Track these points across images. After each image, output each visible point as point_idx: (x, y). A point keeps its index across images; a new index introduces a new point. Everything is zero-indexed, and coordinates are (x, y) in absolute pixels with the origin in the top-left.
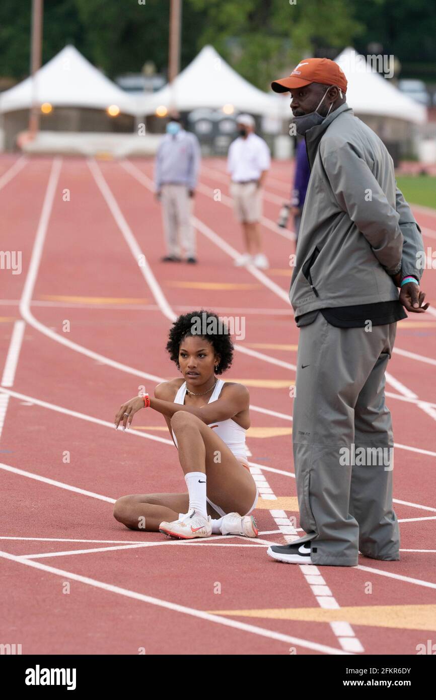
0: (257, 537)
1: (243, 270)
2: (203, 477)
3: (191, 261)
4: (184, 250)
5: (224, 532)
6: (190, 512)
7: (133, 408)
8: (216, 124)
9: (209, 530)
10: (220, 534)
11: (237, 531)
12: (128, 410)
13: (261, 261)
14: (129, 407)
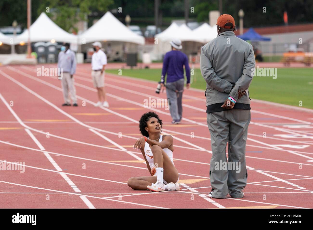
0: (181, 190)
1: (98, 108)
2: (162, 169)
3: (75, 105)
4: (72, 101)
5: (169, 189)
6: (157, 182)
7: (142, 142)
8: (46, 48)
9: (164, 189)
10: (168, 190)
11: (173, 189)
12: (140, 143)
13: (106, 104)
14: (140, 141)
